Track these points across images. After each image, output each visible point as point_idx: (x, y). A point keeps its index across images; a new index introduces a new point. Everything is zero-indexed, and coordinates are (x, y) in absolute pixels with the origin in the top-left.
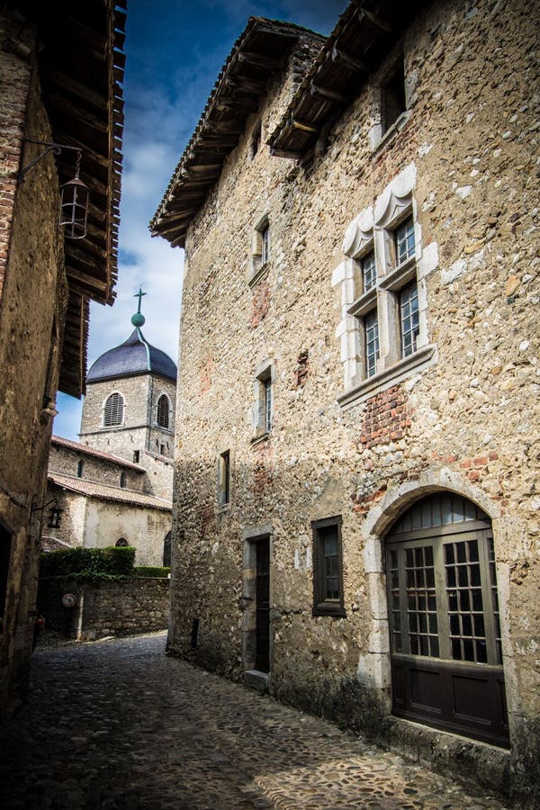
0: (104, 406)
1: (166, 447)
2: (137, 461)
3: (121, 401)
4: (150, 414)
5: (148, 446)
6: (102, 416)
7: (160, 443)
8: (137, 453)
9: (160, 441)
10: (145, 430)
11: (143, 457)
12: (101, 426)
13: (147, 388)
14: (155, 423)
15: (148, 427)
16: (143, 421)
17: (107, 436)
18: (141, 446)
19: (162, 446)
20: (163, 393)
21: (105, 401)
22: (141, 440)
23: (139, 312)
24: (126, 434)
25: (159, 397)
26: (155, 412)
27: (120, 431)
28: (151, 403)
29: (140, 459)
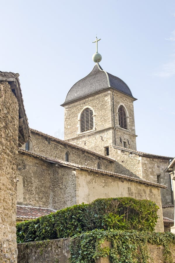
0: (79, 118)
1: (127, 143)
2: (108, 154)
3: (92, 113)
4: (113, 120)
5: (115, 142)
6: (79, 125)
7: (123, 140)
8: (107, 149)
9: (122, 139)
10: (111, 131)
11: (112, 151)
12: (79, 132)
13: (109, 100)
14: (118, 125)
15: (113, 128)
16: (109, 125)
17: (84, 139)
18: (109, 143)
19: (125, 143)
20: (121, 104)
21: (79, 115)
22: (109, 138)
23: (97, 52)
24: (98, 136)
25: (119, 106)
26: (117, 118)
27: (93, 134)
28: (113, 111)
29: (110, 153)
